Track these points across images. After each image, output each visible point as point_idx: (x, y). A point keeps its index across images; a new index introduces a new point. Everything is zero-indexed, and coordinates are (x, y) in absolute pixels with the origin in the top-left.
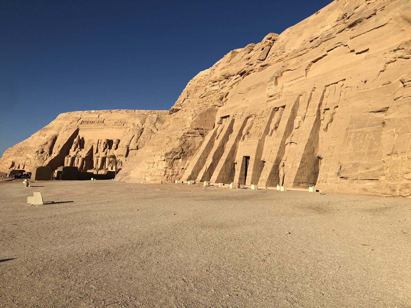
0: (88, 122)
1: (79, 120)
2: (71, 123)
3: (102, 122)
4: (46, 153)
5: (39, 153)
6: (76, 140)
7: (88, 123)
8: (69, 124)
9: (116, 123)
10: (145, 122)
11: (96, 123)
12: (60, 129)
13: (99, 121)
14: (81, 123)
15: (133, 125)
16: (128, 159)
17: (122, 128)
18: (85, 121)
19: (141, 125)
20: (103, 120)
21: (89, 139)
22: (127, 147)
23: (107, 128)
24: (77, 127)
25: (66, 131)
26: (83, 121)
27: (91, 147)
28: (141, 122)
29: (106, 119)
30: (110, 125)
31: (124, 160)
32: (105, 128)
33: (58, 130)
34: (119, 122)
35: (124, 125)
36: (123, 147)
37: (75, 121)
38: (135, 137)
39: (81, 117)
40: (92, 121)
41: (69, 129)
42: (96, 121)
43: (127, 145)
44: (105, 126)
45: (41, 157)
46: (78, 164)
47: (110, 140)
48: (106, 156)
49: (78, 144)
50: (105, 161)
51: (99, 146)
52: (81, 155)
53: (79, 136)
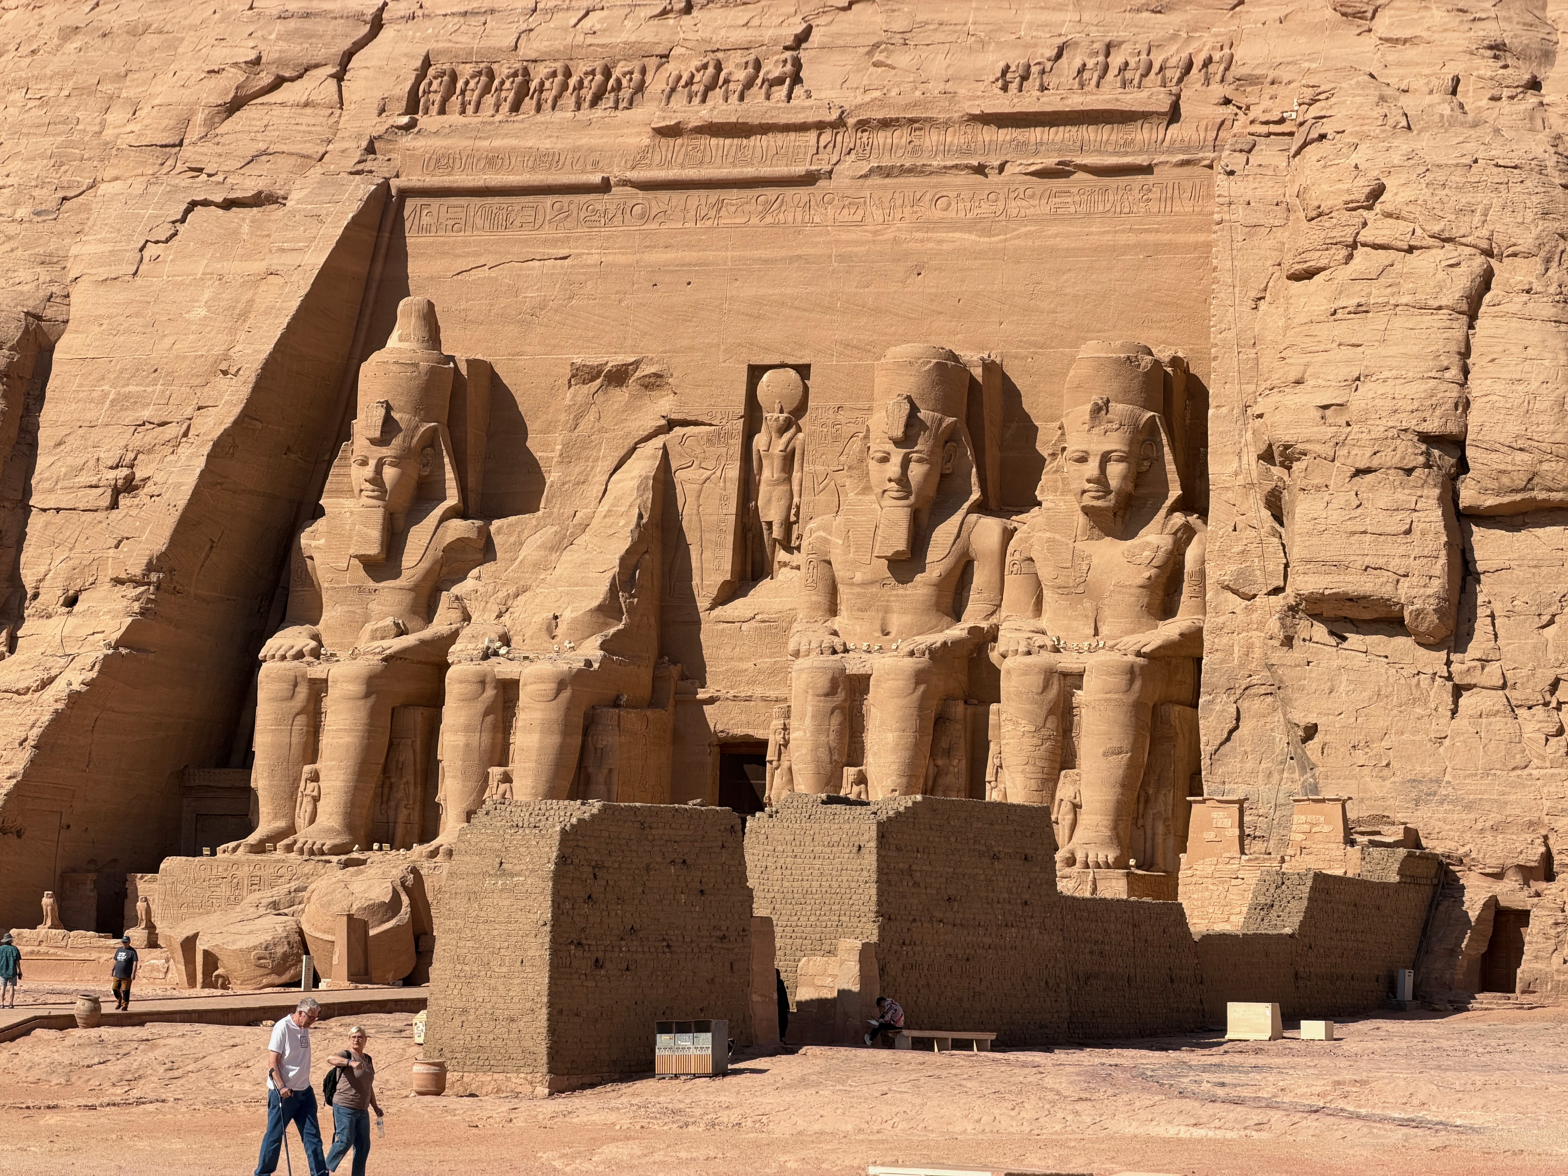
0: (522, 93)
1: (348, 56)
2: (233, 107)
3: (778, 65)
6: (386, 382)
7: (529, 104)
8: (211, 123)
9: (1033, 83)
10: (1547, 56)
11: (681, 95)
12: (67, 205)
13: (719, 67)
14: (413, 105)
15: (1382, 98)
16: (1492, 674)
17: (1148, 170)
18: (466, 71)
19: (1504, 101)
20: (787, 48)
21: (578, 361)
22: (1427, 465)
23: (886, 172)
24: (360, 167)
25: (175, 234)
26: (427, 63)
27: (641, 489)
28: (1491, 48)
29: (823, 20)
30: (931, 122)
31: (1424, 680)
32: (850, 167)
33: (38, 214)
34: (1086, 75)
35: (1174, 115)
36: (1368, 471)
37: (292, 80)
38: (1525, 297)
39: (382, 9)
40: (593, 72)
41: (228, 204)
42: (672, 68)
43: (1433, 426)
44: (845, 139)
46: (496, 771)
47: (972, 379)
48: (957, 632)
49: (430, 442)
50: (959, 709)
51: (769, 473)
52: (499, 616)
53: (431, 305)
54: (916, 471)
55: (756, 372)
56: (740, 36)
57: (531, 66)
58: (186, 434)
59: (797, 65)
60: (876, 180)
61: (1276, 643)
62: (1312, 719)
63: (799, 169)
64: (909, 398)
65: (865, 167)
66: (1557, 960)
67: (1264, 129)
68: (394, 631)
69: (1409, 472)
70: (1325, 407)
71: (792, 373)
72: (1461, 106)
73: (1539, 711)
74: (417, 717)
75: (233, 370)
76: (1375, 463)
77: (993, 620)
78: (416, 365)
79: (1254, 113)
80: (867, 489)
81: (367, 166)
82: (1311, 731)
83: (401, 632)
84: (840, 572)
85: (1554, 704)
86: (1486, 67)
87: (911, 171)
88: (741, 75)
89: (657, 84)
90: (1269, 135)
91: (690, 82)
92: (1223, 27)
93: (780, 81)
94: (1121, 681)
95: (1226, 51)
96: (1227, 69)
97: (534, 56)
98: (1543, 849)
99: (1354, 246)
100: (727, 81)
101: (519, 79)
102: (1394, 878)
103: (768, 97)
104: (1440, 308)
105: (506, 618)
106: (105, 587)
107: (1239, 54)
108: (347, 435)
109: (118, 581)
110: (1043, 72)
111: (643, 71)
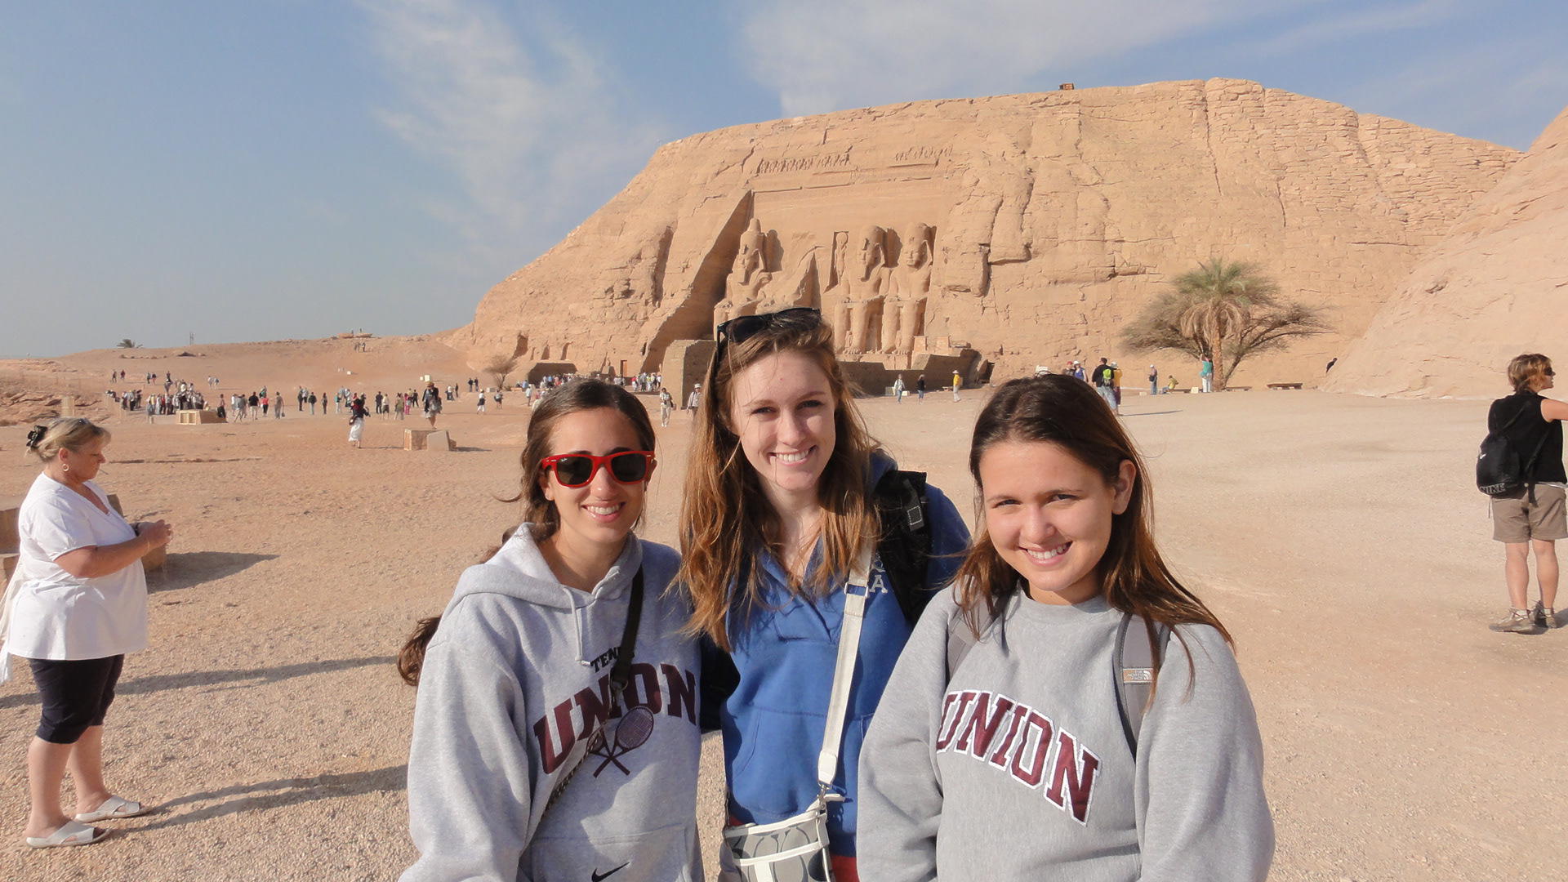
0: (784, 166)
1: (745, 160)
2: (718, 174)
3: (843, 157)
4: (641, 297)
5: (616, 296)
6: (747, 238)
7: (785, 169)
8: (712, 178)
9: (904, 157)
10: (1029, 145)
11: (820, 165)
12: (679, 200)
13: (830, 157)
14: (758, 171)
15: (985, 158)
16: (993, 304)
17: (929, 178)
18: (771, 162)
19: (1015, 157)
20: (846, 152)
21: (796, 231)
22: (980, 251)
23: (867, 183)
24: (745, 186)
25: (702, 206)
26: (762, 161)
27: (808, 263)
28: (1014, 144)
29: (855, 144)
30: (879, 169)
31: (976, 306)
32: (858, 181)
33: (672, 202)
34: (917, 155)
35: (937, 163)
36: (965, 253)
37: (731, 167)
38: (1011, 208)
39: (753, 149)
40: (800, 161)
41: (714, 198)
42: (818, 159)
43: (983, 241)
44: (860, 174)
45: (625, 312)
47: (885, 232)
48: (877, 297)
49: (756, 253)
50: (876, 316)
51: (838, 259)
53: (758, 220)
54: (868, 257)
55: (836, 234)
56: (836, 149)
57: (786, 160)
58: (700, 254)
59: (848, 156)
60: (865, 184)
62: (948, 317)
63: (847, 182)
64: (867, 238)
65: (862, 181)
67: (956, 167)
68: (747, 300)
69: (975, 253)
70: (958, 237)
71: (844, 234)
72: (1004, 159)
75: (712, 238)
76: (967, 251)
77: (885, 293)
78: (754, 235)
79: (956, 163)
81: (747, 186)
82: (947, 319)
84: (851, 282)
86: (1012, 148)
87: (871, 182)
88: (835, 159)
89: (815, 162)
90: (958, 168)
91: (823, 162)
92: (950, 141)
93: (844, 160)
94: (911, 308)
95: (950, 147)
96: (950, 152)
97: (787, 157)
98: (1000, 347)
99: (970, 196)
100: (831, 161)
101: (783, 163)
102: (960, 356)
103: (841, 164)
104: (988, 211)
105: (774, 297)
106: (680, 291)
107: (953, 148)
108: (738, 253)
109: (683, 290)
110: (906, 155)
111: (812, 159)
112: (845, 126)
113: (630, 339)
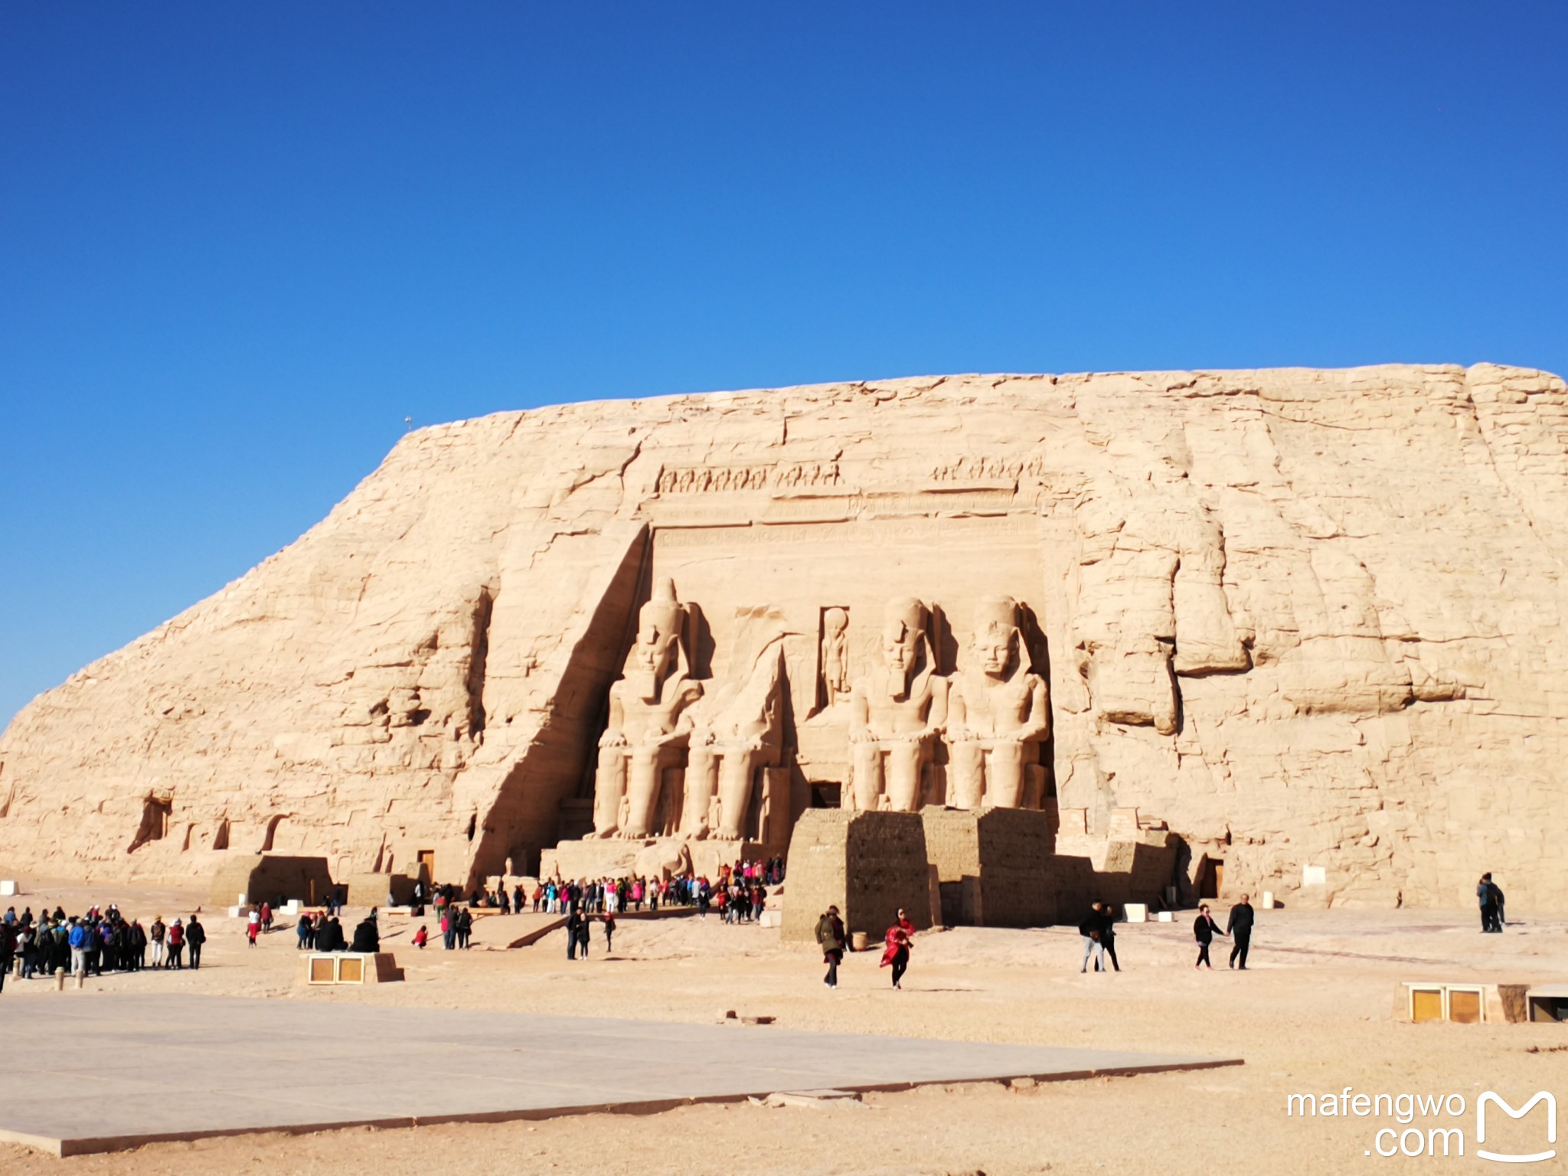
0: (709, 482)
1: (625, 466)
2: (573, 489)
3: (828, 468)
4: (446, 722)
5: (394, 721)
7: (711, 487)
8: (563, 498)
9: (949, 476)
10: (1190, 462)
11: (784, 483)
12: (496, 535)
13: (801, 470)
14: (657, 489)
15: (1117, 482)
16: (1196, 749)
17: (1005, 515)
18: (681, 473)
19: (1173, 484)
20: (832, 461)
21: (740, 605)
22: (1160, 651)
23: (883, 518)
24: (635, 517)
25: (549, 548)
26: (663, 470)
28: (1164, 459)
29: (848, 448)
30: (903, 494)
31: (1165, 752)
32: (864, 515)
33: (482, 539)
34: (974, 472)
35: (1016, 489)
36: (1131, 653)
37: (599, 476)
38: (1197, 573)
39: (640, 444)
40: (741, 472)
41: (573, 534)
42: (778, 471)
43: (1162, 633)
44: (863, 502)
45: (418, 753)
46: (714, 799)
47: (929, 613)
48: (928, 730)
49: (674, 644)
52: (709, 725)
53: (668, 580)
54: (907, 656)
56: (810, 456)
57: (712, 470)
58: (560, 641)
59: (837, 467)
60: (878, 521)
61: (1094, 734)
62: (1112, 771)
63: (842, 517)
64: (903, 622)
65: (872, 516)
66: (1238, 883)
67: (1060, 496)
68: (661, 732)
69: (1151, 654)
70: (1109, 624)
71: (841, 611)
72: (1154, 485)
73: (1219, 765)
74: (676, 772)
75: (582, 611)
76: (1135, 651)
77: (944, 725)
78: (668, 608)
79: (1054, 489)
80: (883, 663)
81: (638, 516)
83: (665, 733)
84: (871, 702)
85: (1225, 762)
86: (1163, 467)
87: (895, 517)
88: (813, 473)
89: (772, 476)
90: (1062, 499)
91: (788, 476)
92: (1037, 450)
93: (830, 475)
94: (1011, 753)
95: (1039, 460)
96: (1040, 468)
97: (712, 465)
98: (1226, 831)
99: (1114, 549)
100: (805, 476)
101: (707, 476)
102: (1164, 845)
103: (825, 483)
104: (1158, 578)
105: (712, 726)
106: (526, 713)
107: (1046, 462)
108: (635, 642)
109: (532, 710)
110: (953, 471)
111: (765, 471)
112: (823, 414)
113: (435, 807)
